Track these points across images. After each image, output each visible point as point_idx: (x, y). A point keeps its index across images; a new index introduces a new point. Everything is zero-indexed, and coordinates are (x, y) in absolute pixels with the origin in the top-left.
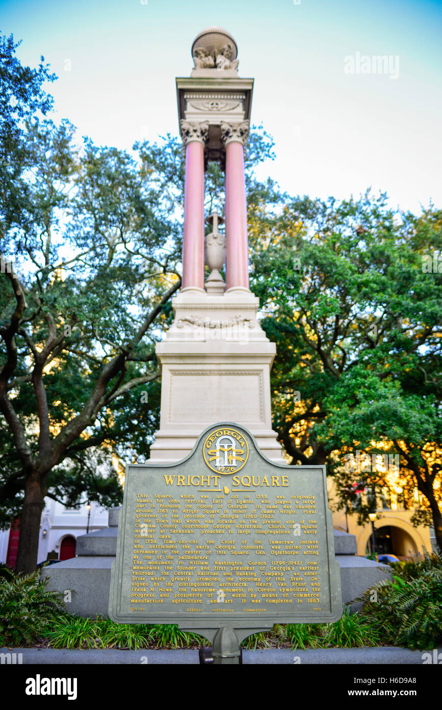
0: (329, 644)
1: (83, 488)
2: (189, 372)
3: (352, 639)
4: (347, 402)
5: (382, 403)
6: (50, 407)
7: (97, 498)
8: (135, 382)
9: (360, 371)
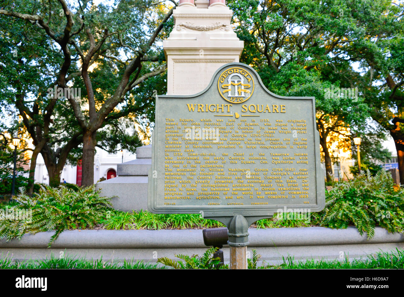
0: (279, 226)
1: (118, 142)
2: (185, 61)
3: (294, 223)
4: (284, 85)
5: (308, 85)
6: (95, 92)
7: (127, 147)
8: (147, 75)
9: (293, 65)
